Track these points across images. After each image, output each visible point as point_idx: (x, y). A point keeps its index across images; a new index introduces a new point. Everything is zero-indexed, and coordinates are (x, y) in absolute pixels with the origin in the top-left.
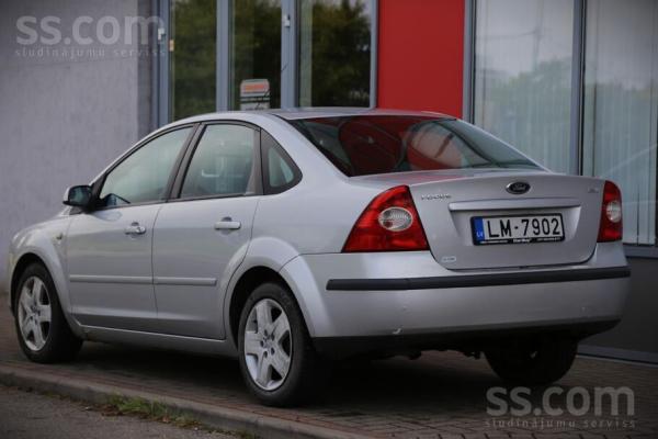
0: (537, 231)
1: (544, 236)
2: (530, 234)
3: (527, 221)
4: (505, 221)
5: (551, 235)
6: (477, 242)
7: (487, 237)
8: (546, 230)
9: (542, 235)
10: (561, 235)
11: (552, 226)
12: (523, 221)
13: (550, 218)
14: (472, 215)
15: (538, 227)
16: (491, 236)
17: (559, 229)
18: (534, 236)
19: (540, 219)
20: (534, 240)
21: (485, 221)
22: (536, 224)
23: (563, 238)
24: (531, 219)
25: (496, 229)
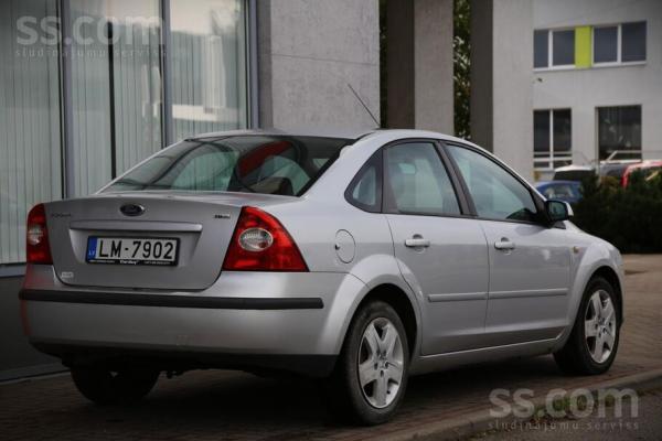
0: (147, 253)
1: (153, 259)
2: (139, 256)
3: (140, 243)
4: (117, 241)
5: (161, 258)
6: (87, 260)
7: (97, 256)
8: (157, 254)
9: (151, 258)
10: (173, 260)
11: (165, 250)
12: (135, 243)
13: (164, 242)
14: (90, 234)
15: (149, 250)
16: (101, 255)
17: (172, 254)
18: (143, 258)
19: (153, 242)
20: (141, 263)
21: (99, 240)
22: (147, 247)
23: (174, 264)
24: (143, 241)
25: (107, 249)
